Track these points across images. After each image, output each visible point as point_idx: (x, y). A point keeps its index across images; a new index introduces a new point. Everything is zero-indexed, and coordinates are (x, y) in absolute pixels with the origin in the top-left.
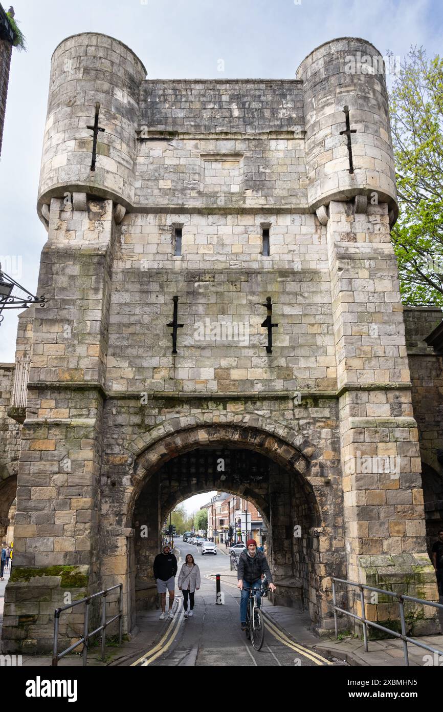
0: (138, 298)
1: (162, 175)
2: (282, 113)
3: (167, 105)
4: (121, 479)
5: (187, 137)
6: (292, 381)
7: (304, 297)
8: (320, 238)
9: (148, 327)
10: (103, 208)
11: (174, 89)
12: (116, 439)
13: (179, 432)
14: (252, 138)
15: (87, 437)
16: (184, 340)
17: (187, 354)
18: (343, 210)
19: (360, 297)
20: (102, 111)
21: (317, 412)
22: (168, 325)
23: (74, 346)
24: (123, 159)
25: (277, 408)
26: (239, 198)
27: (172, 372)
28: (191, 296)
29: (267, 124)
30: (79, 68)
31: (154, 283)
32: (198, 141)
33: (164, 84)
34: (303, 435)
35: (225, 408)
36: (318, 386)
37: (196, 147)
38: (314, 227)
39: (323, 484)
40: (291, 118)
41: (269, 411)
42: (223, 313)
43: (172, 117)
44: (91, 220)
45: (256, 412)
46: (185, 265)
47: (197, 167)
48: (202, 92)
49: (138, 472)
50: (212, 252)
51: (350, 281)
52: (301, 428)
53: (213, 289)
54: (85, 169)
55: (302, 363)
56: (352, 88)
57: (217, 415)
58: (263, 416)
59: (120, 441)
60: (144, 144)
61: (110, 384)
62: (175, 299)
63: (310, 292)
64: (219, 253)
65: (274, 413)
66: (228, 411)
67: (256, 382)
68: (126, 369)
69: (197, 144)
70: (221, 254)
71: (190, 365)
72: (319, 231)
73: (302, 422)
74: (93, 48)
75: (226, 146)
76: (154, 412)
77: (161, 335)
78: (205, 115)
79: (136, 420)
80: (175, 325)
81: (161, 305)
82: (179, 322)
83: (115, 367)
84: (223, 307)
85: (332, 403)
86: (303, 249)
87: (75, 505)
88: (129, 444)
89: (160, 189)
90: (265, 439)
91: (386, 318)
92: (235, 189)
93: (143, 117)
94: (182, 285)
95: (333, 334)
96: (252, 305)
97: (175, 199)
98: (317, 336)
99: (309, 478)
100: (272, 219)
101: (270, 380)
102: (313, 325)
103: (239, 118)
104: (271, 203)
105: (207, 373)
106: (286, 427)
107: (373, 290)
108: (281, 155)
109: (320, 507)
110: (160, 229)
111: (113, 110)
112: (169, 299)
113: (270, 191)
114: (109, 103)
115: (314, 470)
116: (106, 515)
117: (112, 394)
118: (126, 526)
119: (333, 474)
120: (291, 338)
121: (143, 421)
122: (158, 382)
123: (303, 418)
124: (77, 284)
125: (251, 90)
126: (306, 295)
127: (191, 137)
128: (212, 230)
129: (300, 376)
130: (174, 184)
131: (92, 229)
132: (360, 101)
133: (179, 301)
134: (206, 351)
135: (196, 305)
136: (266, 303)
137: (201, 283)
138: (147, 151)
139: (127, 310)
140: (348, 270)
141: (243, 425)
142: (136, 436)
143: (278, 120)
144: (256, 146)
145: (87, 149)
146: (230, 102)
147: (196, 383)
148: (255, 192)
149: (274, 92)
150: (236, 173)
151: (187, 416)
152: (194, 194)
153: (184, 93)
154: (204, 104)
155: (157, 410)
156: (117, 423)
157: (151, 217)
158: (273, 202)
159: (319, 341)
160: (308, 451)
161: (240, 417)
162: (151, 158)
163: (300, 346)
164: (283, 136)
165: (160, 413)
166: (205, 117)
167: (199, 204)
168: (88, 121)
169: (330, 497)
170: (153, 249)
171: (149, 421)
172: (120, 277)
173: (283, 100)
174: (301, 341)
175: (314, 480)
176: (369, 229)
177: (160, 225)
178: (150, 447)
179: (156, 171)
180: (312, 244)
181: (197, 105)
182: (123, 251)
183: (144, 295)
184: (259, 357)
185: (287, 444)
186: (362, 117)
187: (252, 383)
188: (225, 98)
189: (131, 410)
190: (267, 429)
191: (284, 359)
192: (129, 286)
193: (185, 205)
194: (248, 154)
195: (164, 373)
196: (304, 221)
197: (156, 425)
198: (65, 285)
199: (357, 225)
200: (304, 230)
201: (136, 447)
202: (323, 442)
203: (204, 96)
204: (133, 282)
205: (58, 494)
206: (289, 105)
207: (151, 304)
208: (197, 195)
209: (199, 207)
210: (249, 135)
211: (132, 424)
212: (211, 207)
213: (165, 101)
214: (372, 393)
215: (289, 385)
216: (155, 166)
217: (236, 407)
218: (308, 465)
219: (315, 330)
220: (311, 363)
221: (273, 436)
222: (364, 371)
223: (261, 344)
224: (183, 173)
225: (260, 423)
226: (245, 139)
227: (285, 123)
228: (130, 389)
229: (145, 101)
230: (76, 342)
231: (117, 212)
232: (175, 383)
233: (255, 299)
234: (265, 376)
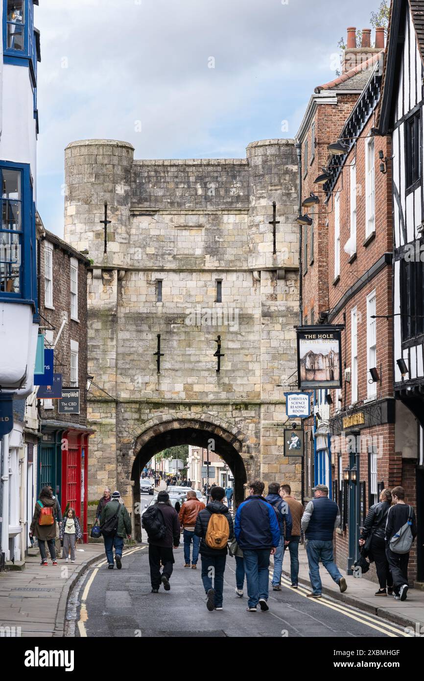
0: (134, 336)
1: (148, 243)
2: (233, 192)
3: (151, 185)
4: (128, 452)
5: (165, 213)
6: (232, 393)
7: (242, 335)
8: (256, 290)
9: (142, 355)
10: (111, 276)
11: (156, 171)
12: (125, 428)
13: (162, 423)
14: (210, 213)
15: (112, 431)
16: (165, 364)
17: (166, 374)
18: (269, 277)
19: (274, 344)
20: (109, 207)
21: (247, 413)
22: (154, 354)
23: (101, 375)
24: (123, 238)
25: (222, 410)
26: (201, 261)
27: (157, 385)
28: (169, 335)
29: (222, 201)
30: (92, 174)
31: (145, 325)
32: (172, 216)
33: (148, 167)
34: (238, 427)
35: (190, 410)
36: (248, 396)
37: (172, 221)
38: (252, 282)
39: (249, 458)
40: (239, 196)
41: (217, 412)
42: (189, 347)
43: (154, 195)
44: (104, 285)
45: (209, 412)
46: (164, 311)
47: (172, 237)
48: (176, 174)
49: (137, 448)
50: (182, 301)
51: (269, 333)
52: (236, 423)
53: (183, 329)
54: (101, 254)
55: (239, 381)
56: (279, 187)
57: (185, 414)
58: (213, 416)
59: (127, 429)
60: (135, 218)
61: (120, 393)
62: (159, 336)
63: (246, 332)
64: (187, 302)
65: (220, 413)
66: (192, 411)
67: (209, 393)
68: (129, 383)
69: (172, 218)
70: (188, 302)
71: (169, 381)
72: (255, 285)
73: (237, 419)
74: (101, 157)
75: (192, 220)
76: (146, 411)
77: (150, 361)
78: (177, 193)
79: (136, 416)
80: (158, 354)
81: (150, 340)
82: (161, 353)
83: (122, 382)
84: (189, 343)
85: (257, 408)
86: (243, 299)
87: (107, 468)
88: (132, 431)
89: (147, 254)
90: (215, 428)
91: (290, 357)
92: (199, 252)
93: (133, 195)
94: (163, 326)
95: (260, 362)
96: (208, 342)
97: (157, 262)
98: (249, 363)
99: (240, 454)
100: (223, 276)
101: (218, 393)
102: (247, 355)
103: (201, 196)
104: (223, 266)
105: (179, 387)
106: (227, 422)
107: (283, 338)
108: (231, 227)
109: (247, 472)
110: (147, 283)
111: (116, 204)
112: (155, 336)
113: (222, 256)
114: (113, 199)
115: (244, 449)
116: (121, 473)
117: (121, 400)
118: (132, 480)
119: (255, 452)
120: (232, 364)
121: (140, 417)
122: (149, 393)
123: (238, 417)
124: (100, 335)
125: (211, 172)
126: (243, 334)
127: (168, 212)
128: (182, 284)
129: (237, 390)
130: (157, 250)
131: (105, 291)
132: (284, 198)
133: (161, 338)
134: (178, 372)
135: (172, 340)
136: (217, 339)
137: (175, 325)
138: (137, 224)
139: (128, 343)
140: (268, 325)
141: (201, 420)
142: (136, 426)
143: (229, 198)
144: (213, 220)
145: (101, 239)
146: (196, 183)
147: (172, 393)
148: (211, 257)
149: (228, 174)
150: (200, 239)
151: (167, 414)
152: (170, 258)
153: (162, 174)
154: (177, 184)
155: (148, 410)
156: (124, 418)
157: (141, 273)
158: (224, 265)
159: (251, 366)
160: (240, 437)
161: (199, 415)
162: (141, 230)
163: (238, 370)
164: (232, 212)
165: (150, 412)
166: (177, 195)
167: (173, 266)
168: (100, 217)
169: (253, 466)
170: (143, 298)
171: (144, 417)
172: (123, 320)
173: (234, 180)
174: (239, 366)
175: (244, 456)
176: (286, 291)
177: (147, 281)
178: (145, 432)
179: (144, 240)
180: (250, 295)
181: (172, 186)
182: (123, 300)
183: (139, 333)
184: (211, 376)
185: (228, 432)
186: (284, 211)
187: (207, 394)
188: (192, 179)
189: (133, 410)
190: (215, 423)
191: (227, 379)
192: (128, 327)
193: (164, 267)
194: (208, 226)
195: (152, 387)
196: (245, 277)
197: (148, 420)
198: (93, 335)
199: (278, 288)
200: (245, 284)
201: (136, 433)
202: (249, 432)
203: (177, 177)
204: (131, 324)
205: (98, 462)
206: (238, 185)
207: (143, 340)
208: (172, 259)
209: (174, 268)
210: (209, 211)
211: (134, 418)
212: (182, 268)
213: (149, 181)
214: (277, 406)
215: (230, 395)
216: (144, 236)
217: (197, 409)
218: (241, 446)
219: (248, 359)
220: (244, 381)
221: (220, 427)
222: (274, 392)
223: (213, 368)
224: (163, 241)
225: (211, 419)
226: (206, 214)
227: (235, 200)
228: (132, 397)
229: (135, 182)
230: (102, 373)
231: (120, 276)
232: (159, 393)
233: (210, 337)
234: (216, 390)
